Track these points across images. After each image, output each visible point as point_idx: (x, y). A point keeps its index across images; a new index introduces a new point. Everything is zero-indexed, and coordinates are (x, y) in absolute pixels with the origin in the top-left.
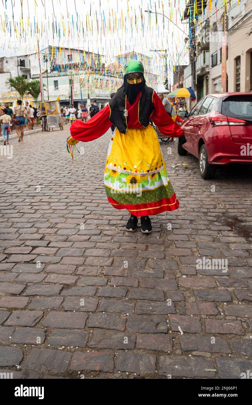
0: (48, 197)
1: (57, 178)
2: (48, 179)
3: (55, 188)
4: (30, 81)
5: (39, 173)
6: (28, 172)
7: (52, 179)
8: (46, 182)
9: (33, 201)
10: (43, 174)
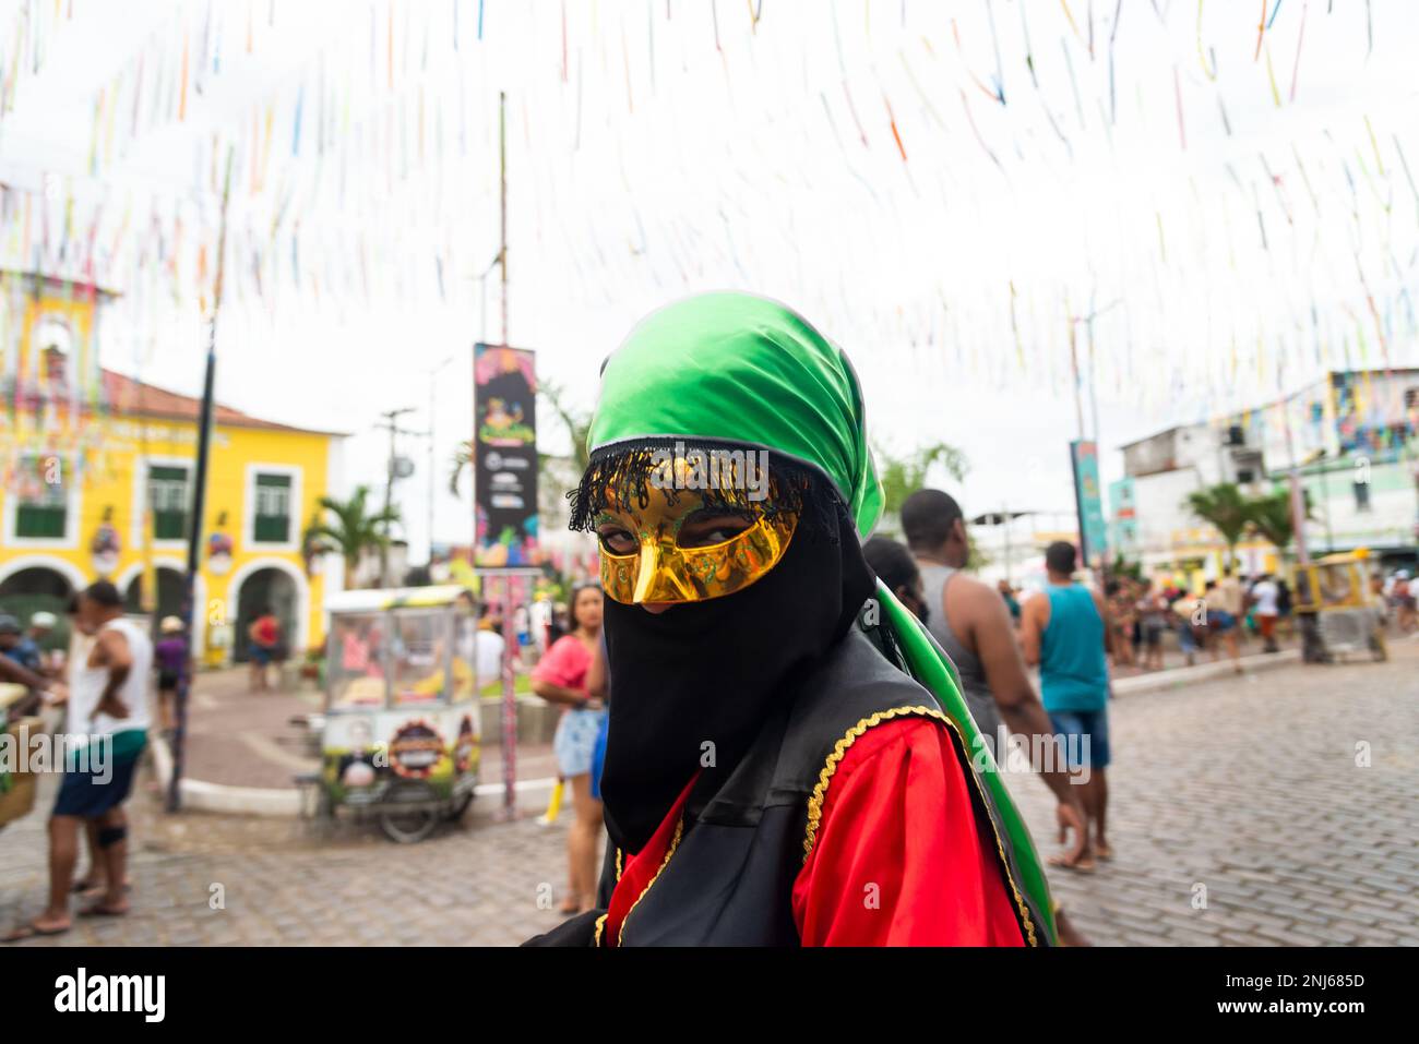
0: (1283, 923)
1: (1329, 857)
2: (1296, 855)
3: (1315, 893)
4: (1266, 490)
5: (1266, 826)
6: (1229, 817)
7: (1309, 856)
8: (1282, 864)
9: (1229, 923)
10: (1277, 830)
